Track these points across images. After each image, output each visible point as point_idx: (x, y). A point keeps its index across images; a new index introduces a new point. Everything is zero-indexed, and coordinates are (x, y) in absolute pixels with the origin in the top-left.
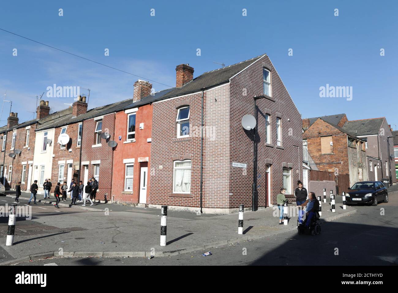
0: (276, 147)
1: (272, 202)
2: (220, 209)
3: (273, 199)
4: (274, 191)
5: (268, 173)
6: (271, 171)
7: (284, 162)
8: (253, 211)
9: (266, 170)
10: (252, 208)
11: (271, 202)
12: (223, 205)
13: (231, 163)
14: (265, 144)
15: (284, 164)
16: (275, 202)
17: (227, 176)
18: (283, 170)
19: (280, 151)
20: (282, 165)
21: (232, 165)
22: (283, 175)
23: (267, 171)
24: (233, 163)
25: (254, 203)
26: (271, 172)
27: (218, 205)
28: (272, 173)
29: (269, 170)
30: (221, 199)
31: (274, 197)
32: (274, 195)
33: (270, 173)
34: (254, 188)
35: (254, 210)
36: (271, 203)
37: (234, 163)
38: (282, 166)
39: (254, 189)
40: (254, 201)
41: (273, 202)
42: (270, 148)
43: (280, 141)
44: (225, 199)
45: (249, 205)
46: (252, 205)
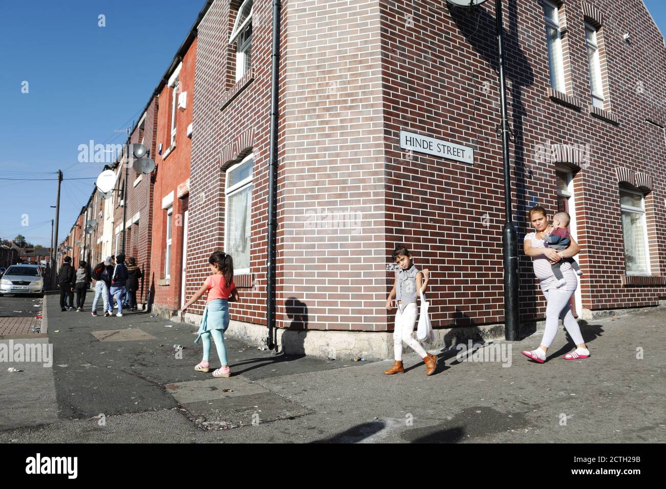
0: (590, 110)
1: (588, 301)
2: (345, 334)
3: (593, 292)
4: (595, 262)
5: (568, 198)
6: (575, 190)
7: (623, 165)
8: (507, 338)
9: (559, 187)
10: (504, 325)
11: (583, 301)
12: (360, 319)
13: (391, 131)
14: (549, 92)
15: (621, 173)
16: (599, 301)
17: (375, 187)
18: (622, 194)
19: (606, 127)
20: (614, 175)
21: (398, 142)
22: (623, 213)
23: (564, 192)
24: (403, 134)
25: (511, 304)
26: (576, 195)
27: (336, 319)
28: (581, 199)
29: (570, 189)
30: (349, 289)
31: (597, 282)
32: (595, 277)
33: (576, 200)
34: (509, 242)
35: (512, 333)
36: (584, 307)
37: (410, 135)
38: (616, 180)
39: (509, 247)
40: (511, 299)
41: (593, 302)
42: (571, 111)
43: (602, 97)
44: (366, 289)
45: (494, 313)
46: (507, 313)
